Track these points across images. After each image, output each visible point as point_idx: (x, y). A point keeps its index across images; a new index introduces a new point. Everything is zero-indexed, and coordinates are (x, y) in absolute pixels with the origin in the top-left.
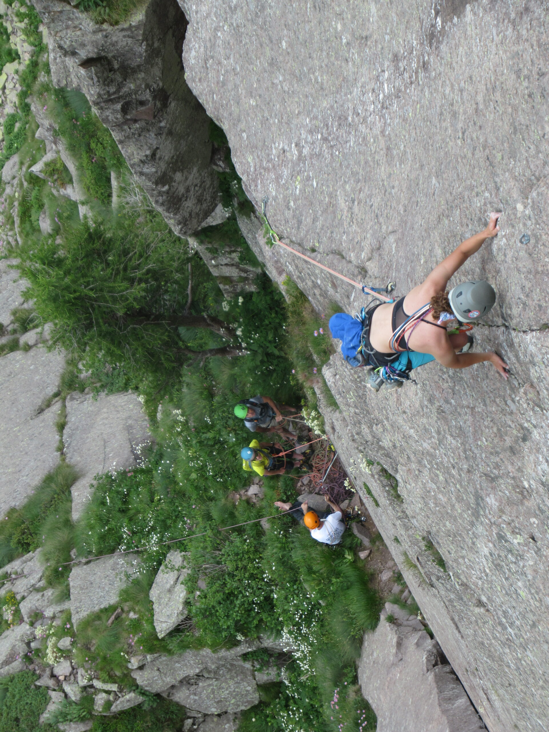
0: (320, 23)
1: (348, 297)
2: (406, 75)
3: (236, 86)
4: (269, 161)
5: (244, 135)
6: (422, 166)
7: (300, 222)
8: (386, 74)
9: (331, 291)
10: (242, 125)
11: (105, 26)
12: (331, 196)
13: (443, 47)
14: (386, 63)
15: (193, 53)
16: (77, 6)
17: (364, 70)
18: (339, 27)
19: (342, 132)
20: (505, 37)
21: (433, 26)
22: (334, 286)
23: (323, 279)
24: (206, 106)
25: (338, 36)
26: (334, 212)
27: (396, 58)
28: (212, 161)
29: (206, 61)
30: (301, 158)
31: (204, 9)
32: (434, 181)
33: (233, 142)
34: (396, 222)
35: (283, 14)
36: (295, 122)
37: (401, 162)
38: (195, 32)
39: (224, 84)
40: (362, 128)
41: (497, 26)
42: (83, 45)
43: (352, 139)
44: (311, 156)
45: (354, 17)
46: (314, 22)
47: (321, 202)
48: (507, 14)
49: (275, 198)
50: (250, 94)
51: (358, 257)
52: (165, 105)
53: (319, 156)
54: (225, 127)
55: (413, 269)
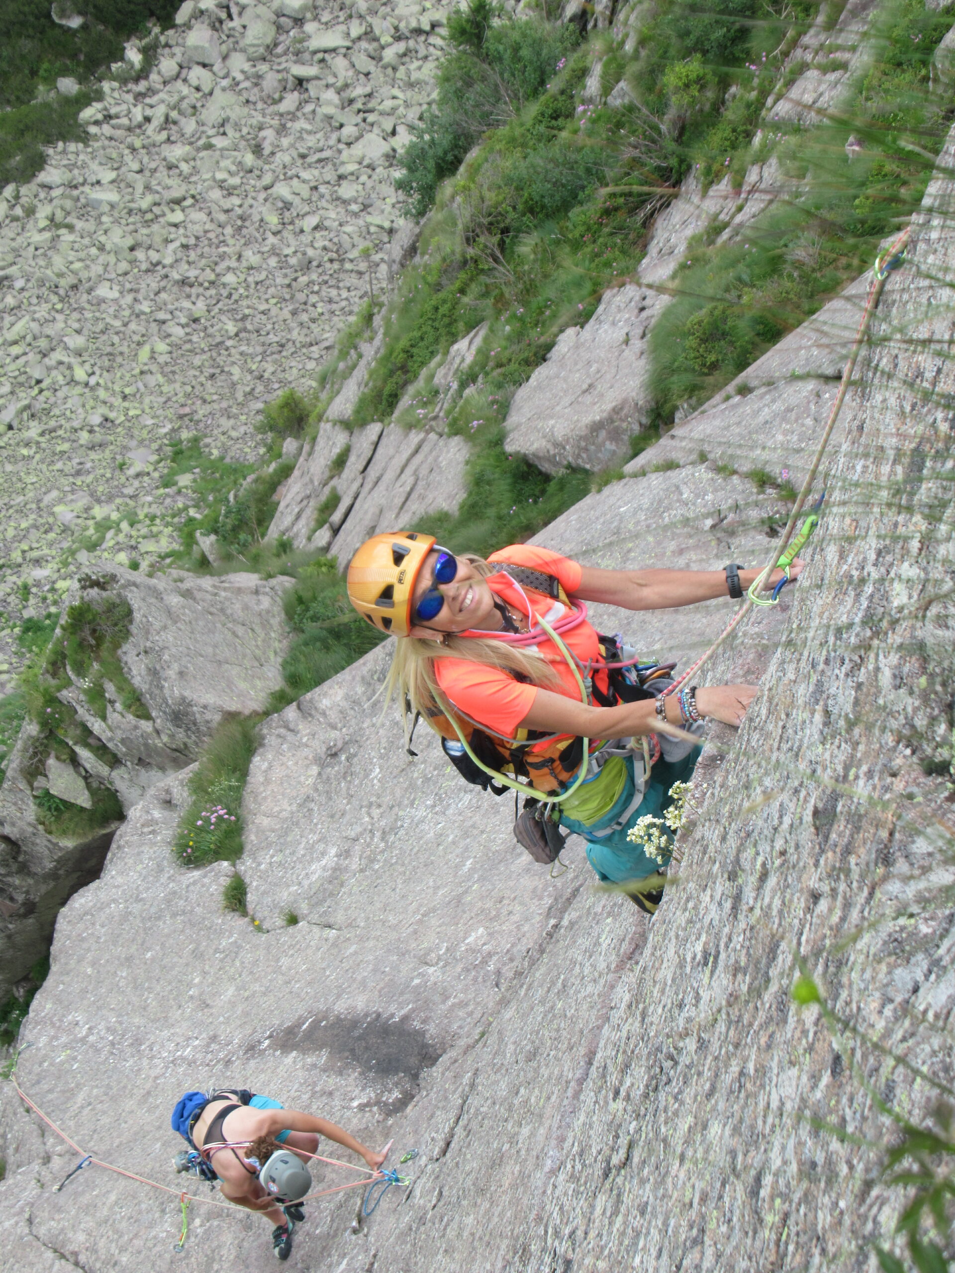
0: (187, 965)
1: (19, 1167)
2: (209, 1056)
3: (89, 950)
4: (61, 1020)
5: (61, 987)
6: (159, 1128)
7: (38, 1082)
8: (197, 1042)
9: (11, 1151)
10: (66, 979)
11: (40, 827)
12: (78, 1085)
13: (252, 1063)
14: (204, 1035)
15: (83, 901)
16: (35, 797)
17: (185, 1025)
18: (197, 981)
19: (129, 1050)
20: (299, 1097)
21: (260, 1042)
22: (17, 1150)
23: (14, 1137)
24: (55, 942)
25: (190, 985)
26: (68, 1099)
27: (214, 1038)
28: (17, 983)
29: (86, 913)
30: (83, 1040)
31: (120, 880)
32: (158, 1145)
33: (49, 982)
34: (104, 1148)
35: (168, 936)
36: (104, 1012)
37: (148, 1111)
38: (99, 888)
39: (83, 940)
40: (145, 1062)
41: (301, 1084)
42: (13, 824)
43: (131, 1062)
44: (92, 1046)
45: (213, 984)
46: (184, 961)
47: (67, 1083)
48: (315, 1084)
49: (38, 1049)
50: (93, 964)
51: (54, 1146)
52: (25, 916)
53: (98, 1051)
54: (54, 968)
55: (83, 1192)
